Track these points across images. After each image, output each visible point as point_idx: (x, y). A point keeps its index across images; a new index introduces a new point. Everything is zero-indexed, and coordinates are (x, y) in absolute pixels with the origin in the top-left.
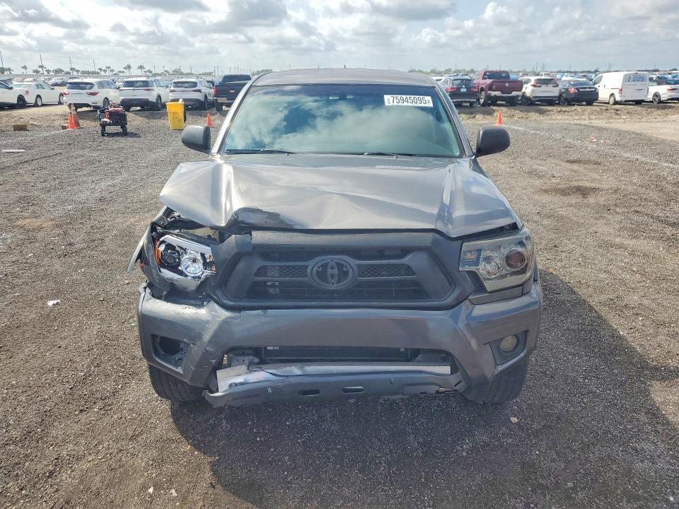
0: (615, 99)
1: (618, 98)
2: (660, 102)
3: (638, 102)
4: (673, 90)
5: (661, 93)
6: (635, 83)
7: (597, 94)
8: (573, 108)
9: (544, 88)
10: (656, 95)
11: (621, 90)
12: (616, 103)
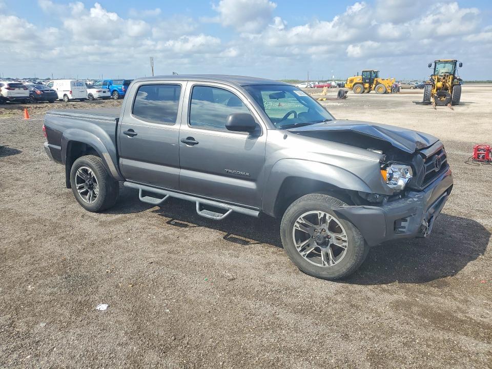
0: (68, 98)
1: (70, 97)
2: (94, 99)
3: (82, 100)
4: (99, 91)
5: (93, 94)
6: (79, 87)
7: (56, 94)
8: (45, 105)
9: (17, 90)
10: (90, 95)
11: (71, 92)
12: (69, 100)
